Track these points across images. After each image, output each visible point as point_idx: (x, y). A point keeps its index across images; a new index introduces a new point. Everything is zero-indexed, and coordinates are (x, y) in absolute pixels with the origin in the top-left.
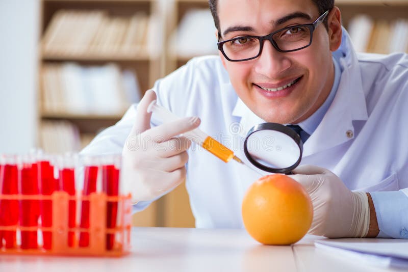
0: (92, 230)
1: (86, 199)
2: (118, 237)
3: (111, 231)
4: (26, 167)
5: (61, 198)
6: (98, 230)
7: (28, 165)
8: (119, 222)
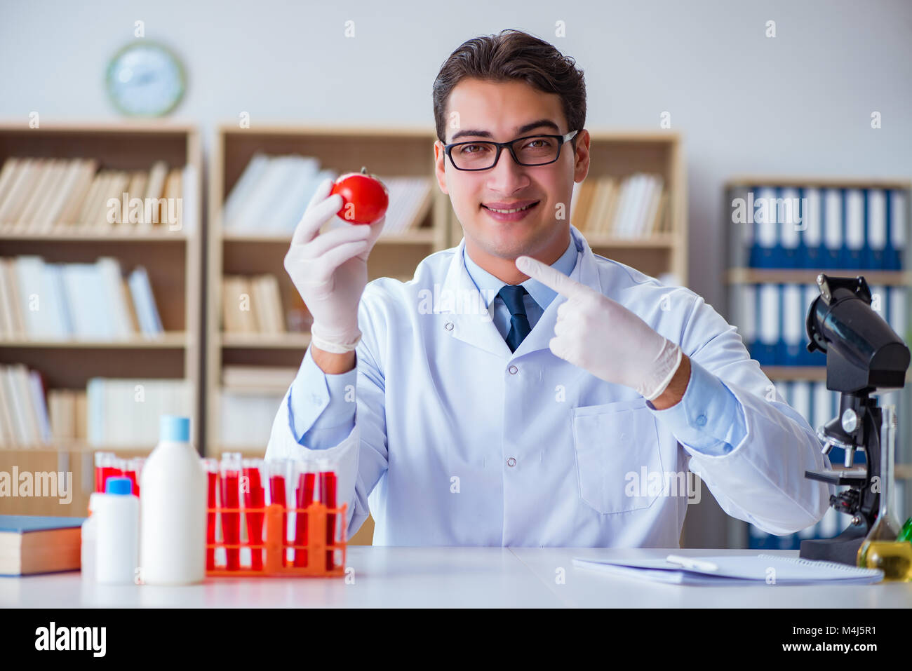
0: (310, 547)
1: (302, 511)
2: (337, 554)
3: (330, 548)
4: (230, 475)
5: (275, 511)
6: (317, 546)
7: (232, 472)
8: (337, 539)
